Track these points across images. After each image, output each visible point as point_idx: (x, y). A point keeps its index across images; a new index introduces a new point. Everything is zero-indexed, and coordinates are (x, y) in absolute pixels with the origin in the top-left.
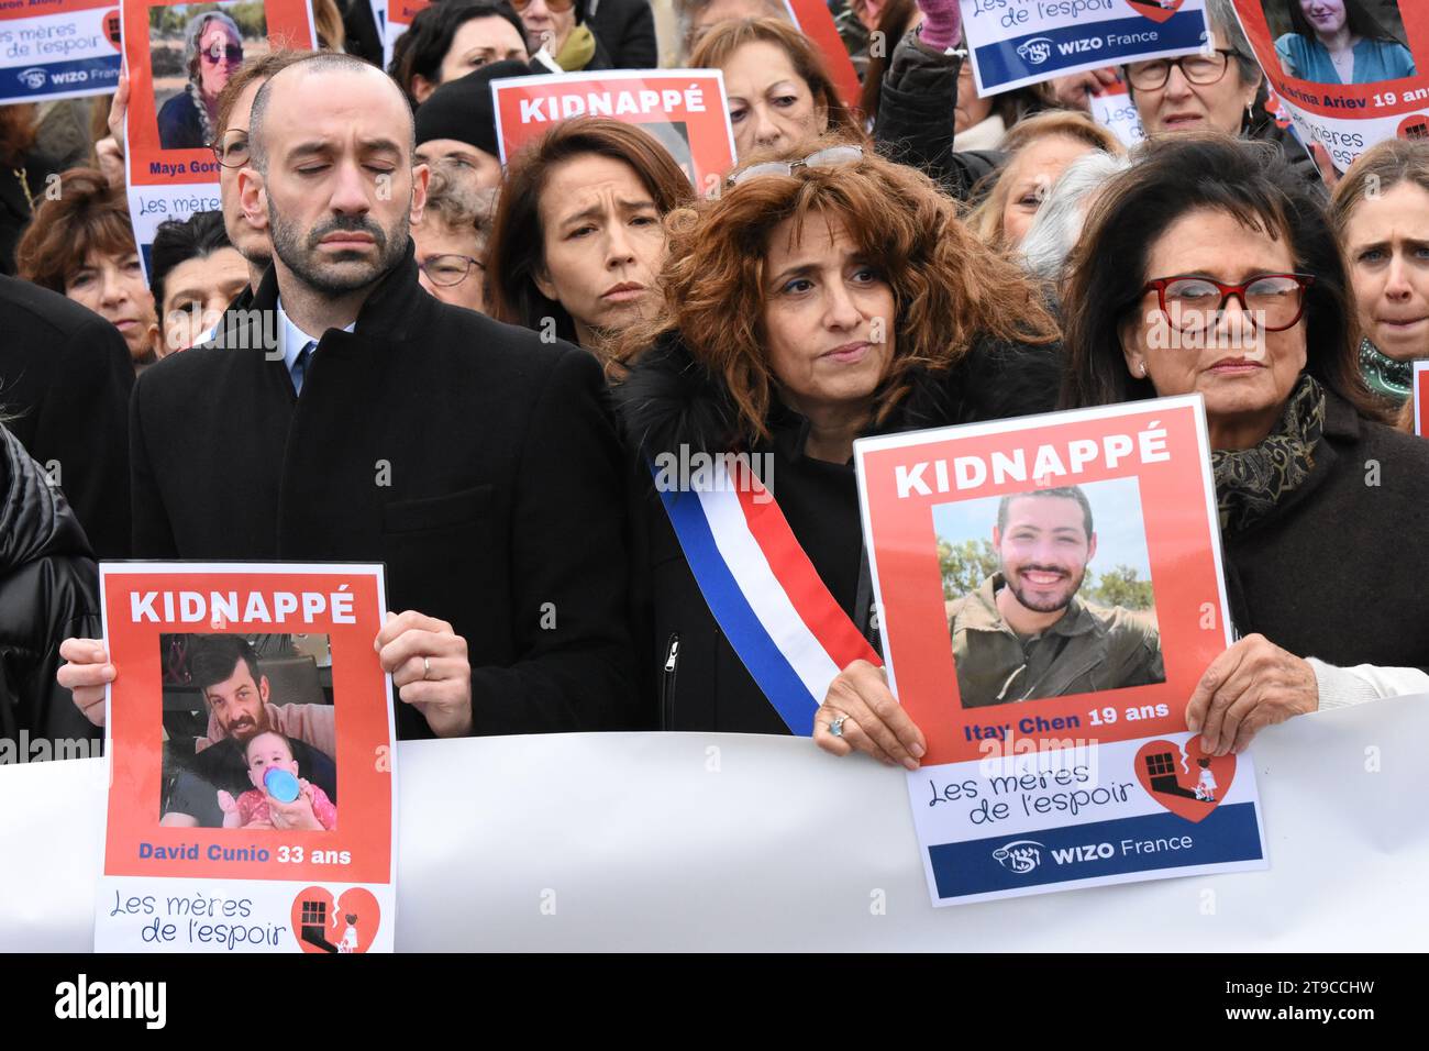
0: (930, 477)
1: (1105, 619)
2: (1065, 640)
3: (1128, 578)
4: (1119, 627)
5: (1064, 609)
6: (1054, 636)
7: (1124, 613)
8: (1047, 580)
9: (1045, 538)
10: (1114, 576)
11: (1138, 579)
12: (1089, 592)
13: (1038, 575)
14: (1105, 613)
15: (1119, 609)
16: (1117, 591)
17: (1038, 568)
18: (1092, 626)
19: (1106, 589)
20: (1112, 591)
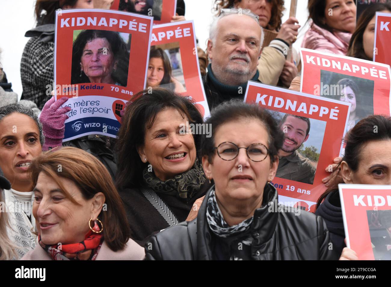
0: (267, 100)
1: (302, 160)
2: (288, 162)
3: (314, 151)
4: (305, 164)
5: (292, 153)
6: (286, 159)
7: (308, 160)
8: (290, 143)
9: (294, 131)
10: (310, 149)
11: (316, 152)
12: (301, 151)
13: (288, 140)
14: (303, 158)
15: (307, 159)
16: (309, 154)
17: (289, 138)
18: (297, 161)
19: (306, 152)
20: (307, 153)
